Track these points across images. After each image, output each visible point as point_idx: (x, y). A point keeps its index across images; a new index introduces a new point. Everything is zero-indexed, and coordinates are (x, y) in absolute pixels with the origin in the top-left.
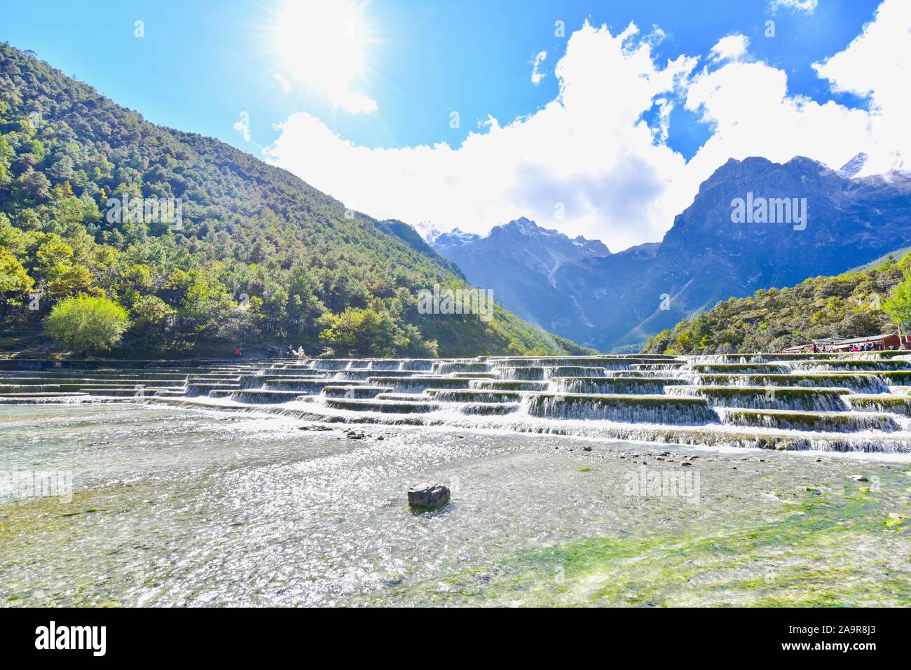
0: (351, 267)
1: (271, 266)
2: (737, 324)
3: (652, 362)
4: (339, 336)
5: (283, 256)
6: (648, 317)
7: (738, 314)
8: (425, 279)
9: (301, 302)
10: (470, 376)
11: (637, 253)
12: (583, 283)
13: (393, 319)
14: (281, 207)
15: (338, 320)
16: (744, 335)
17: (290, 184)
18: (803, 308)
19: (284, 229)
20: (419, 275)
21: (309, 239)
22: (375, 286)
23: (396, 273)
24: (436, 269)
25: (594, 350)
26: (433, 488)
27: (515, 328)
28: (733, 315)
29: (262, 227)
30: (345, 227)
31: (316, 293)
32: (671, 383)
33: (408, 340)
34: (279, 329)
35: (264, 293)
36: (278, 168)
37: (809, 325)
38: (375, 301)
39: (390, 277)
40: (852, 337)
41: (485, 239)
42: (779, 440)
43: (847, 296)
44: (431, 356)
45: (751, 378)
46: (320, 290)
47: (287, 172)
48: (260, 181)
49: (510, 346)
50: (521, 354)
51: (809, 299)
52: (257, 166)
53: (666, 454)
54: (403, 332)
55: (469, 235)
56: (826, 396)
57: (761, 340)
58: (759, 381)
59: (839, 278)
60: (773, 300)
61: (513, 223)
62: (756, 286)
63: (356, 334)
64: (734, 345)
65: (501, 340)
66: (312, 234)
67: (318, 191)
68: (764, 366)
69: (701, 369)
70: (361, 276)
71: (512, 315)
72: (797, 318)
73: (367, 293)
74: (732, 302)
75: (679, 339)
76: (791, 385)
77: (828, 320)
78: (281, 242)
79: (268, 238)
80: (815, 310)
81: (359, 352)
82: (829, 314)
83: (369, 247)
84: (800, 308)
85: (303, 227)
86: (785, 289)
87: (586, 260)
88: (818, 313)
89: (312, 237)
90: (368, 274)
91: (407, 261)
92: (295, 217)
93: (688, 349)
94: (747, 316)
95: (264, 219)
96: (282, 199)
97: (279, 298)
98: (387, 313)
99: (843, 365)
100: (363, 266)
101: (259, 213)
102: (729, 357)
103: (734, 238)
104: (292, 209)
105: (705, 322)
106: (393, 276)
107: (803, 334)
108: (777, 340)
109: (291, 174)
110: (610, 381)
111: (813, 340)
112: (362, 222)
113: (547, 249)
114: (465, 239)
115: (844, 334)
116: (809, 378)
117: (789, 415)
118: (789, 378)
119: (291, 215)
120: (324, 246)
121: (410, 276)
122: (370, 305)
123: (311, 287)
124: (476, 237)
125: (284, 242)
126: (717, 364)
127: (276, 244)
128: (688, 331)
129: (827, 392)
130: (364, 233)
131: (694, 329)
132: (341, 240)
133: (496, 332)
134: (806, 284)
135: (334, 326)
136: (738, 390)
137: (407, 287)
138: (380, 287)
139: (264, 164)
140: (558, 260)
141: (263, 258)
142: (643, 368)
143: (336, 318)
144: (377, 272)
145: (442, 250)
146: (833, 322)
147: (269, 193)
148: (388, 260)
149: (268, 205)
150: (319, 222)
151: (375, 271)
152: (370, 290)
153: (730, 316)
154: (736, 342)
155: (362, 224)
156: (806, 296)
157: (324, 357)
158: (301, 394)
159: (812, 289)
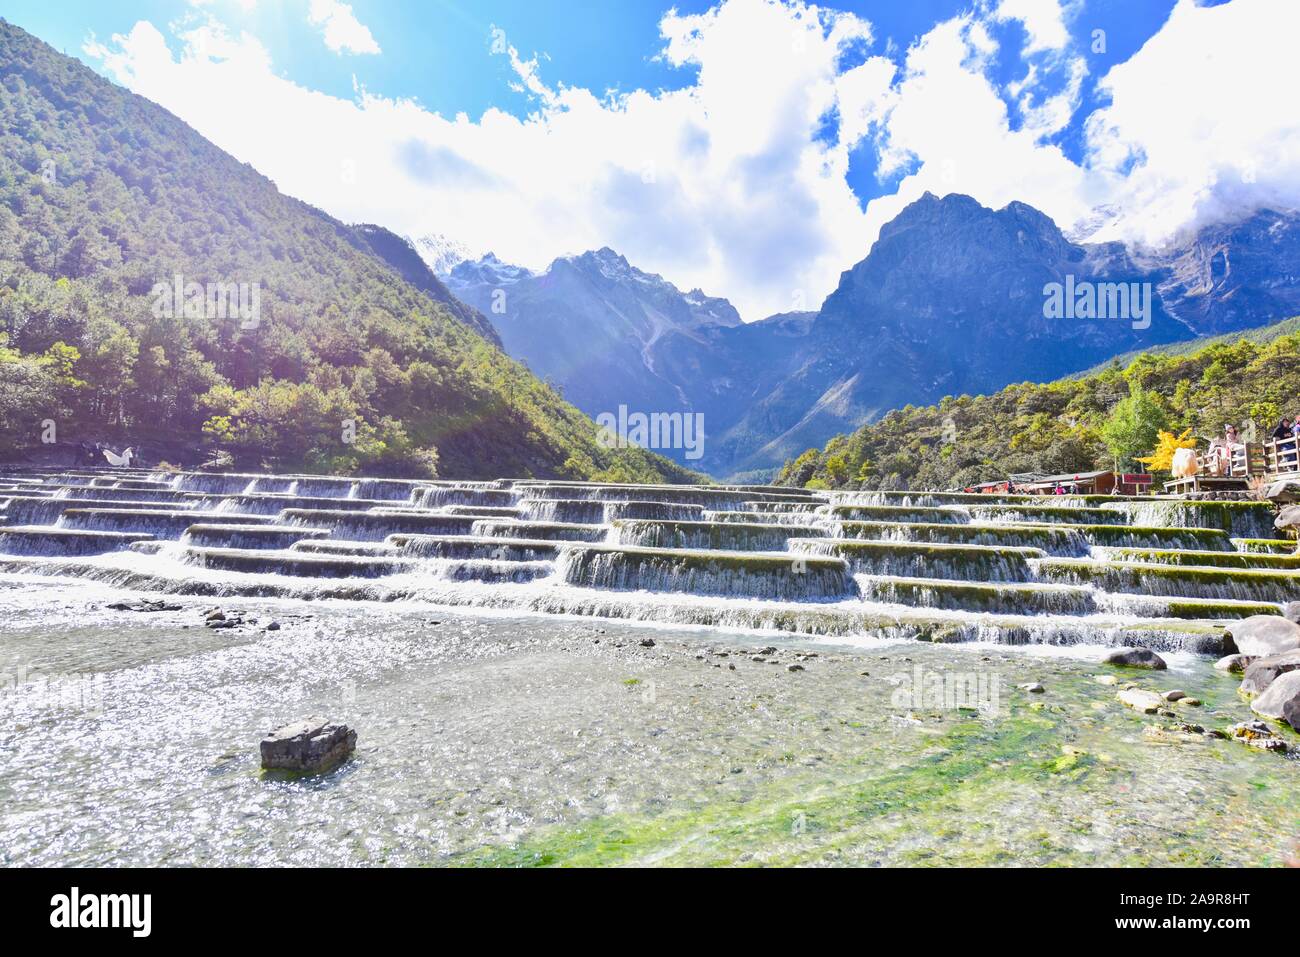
0: (278, 304)
1: (107, 286)
2: (913, 445)
3: (778, 499)
4: (242, 432)
5: (133, 270)
6: (790, 427)
7: (914, 430)
8: (422, 338)
9: (166, 362)
10: (476, 513)
11: (781, 325)
12: (696, 366)
13: (354, 406)
14: (139, 174)
15: (244, 401)
16: (920, 462)
17: (162, 132)
18: (1001, 427)
19: (143, 218)
20: (414, 328)
21: (196, 242)
22: (324, 344)
23: (368, 322)
24: (447, 322)
25: (705, 475)
26: (317, 732)
27: (580, 434)
28: (908, 431)
29: (95, 207)
30: (275, 228)
31: (202, 347)
32: (799, 533)
33: (382, 444)
34: (116, 410)
35: (85, 337)
36: (138, 97)
37: (1005, 452)
38: (321, 371)
39: (356, 329)
40: (1058, 473)
41: (539, 279)
42: (937, 626)
43: (1057, 413)
44: (423, 474)
45: (913, 529)
46: (210, 341)
47: (157, 107)
48: (94, 117)
49: (567, 463)
50: (585, 478)
51: (1010, 415)
52: (89, 84)
53: (770, 651)
54: (373, 430)
55: (512, 268)
56: (1009, 561)
57: (942, 471)
58: (923, 535)
59: (1051, 387)
60: (963, 412)
61: (589, 254)
62: (943, 390)
63: (277, 428)
64: (904, 476)
65: (553, 453)
66: (204, 233)
67: (223, 154)
68: (934, 511)
69: (845, 513)
70: (298, 323)
71: (577, 412)
72: (991, 442)
73: (307, 354)
74: (909, 412)
75: (829, 463)
76: (966, 542)
77: (1030, 446)
78: (135, 241)
79: (105, 231)
80: (1017, 430)
81: (283, 462)
82: (1032, 438)
83: (321, 271)
84: (997, 427)
85: (185, 217)
86: (980, 398)
87: (703, 330)
88: (1019, 436)
89: (203, 239)
90: (314, 320)
91: (395, 302)
92: (170, 196)
93: (840, 481)
94: (926, 435)
95: (100, 193)
96: (143, 158)
97: (117, 352)
98: (343, 393)
99: (1036, 514)
100: (306, 305)
101: (89, 179)
102: (888, 496)
103: (921, 315)
104: (164, 181)
105: (868, 439)
106: (362, 328)
107: (997, 465)
108: (962, 473)
109: (166, 113)
110: (706, 529)
111: (1010, 475)
112: (311, 222)
113: (643, 305)
114: (504, 275)
115: (1049, 468)
116: (990, 531)
117: (956, 588)
118: (963, 531)
119: (162, 192)
120: (228, 258)
121: (396, 329)
122: (312, 376)
123: (191, 335)
124: (524, 272)
125: (142, 242)
126: (871, 506)
127: (124, 244)
128: (843, 452)
129: (1011, 554)
130: (313, 243)
131: (852, 450)
132: (265, 252)
133: (544, 438)
134: (1009, 390)
135: (234, 411)
136: (891, 548)
137: (387, 349)
138: (336, 346)
139: (106, 82)
140: (661, 325)
141: (90, 269)
142: (762, 507)
143: (238, 395)
144: (332, 317)
145: (462, 291)
146: (1036, 449)
147: (114, 143)
148: (358, 298)
149: (112, 166)
150: (220, 211)
151: (327, 315)
152: (314, 349)
153: (904, 433)
154: (907, 472)
155: (311, 227)
156: (1007, 411)
157: (210, 469)
158: (138, 539)
159: (1015, 400)
